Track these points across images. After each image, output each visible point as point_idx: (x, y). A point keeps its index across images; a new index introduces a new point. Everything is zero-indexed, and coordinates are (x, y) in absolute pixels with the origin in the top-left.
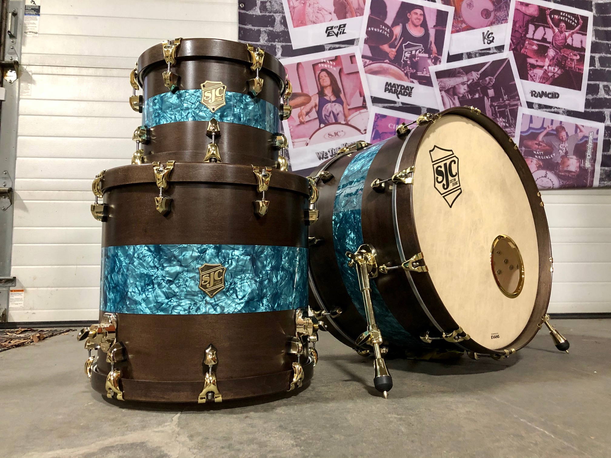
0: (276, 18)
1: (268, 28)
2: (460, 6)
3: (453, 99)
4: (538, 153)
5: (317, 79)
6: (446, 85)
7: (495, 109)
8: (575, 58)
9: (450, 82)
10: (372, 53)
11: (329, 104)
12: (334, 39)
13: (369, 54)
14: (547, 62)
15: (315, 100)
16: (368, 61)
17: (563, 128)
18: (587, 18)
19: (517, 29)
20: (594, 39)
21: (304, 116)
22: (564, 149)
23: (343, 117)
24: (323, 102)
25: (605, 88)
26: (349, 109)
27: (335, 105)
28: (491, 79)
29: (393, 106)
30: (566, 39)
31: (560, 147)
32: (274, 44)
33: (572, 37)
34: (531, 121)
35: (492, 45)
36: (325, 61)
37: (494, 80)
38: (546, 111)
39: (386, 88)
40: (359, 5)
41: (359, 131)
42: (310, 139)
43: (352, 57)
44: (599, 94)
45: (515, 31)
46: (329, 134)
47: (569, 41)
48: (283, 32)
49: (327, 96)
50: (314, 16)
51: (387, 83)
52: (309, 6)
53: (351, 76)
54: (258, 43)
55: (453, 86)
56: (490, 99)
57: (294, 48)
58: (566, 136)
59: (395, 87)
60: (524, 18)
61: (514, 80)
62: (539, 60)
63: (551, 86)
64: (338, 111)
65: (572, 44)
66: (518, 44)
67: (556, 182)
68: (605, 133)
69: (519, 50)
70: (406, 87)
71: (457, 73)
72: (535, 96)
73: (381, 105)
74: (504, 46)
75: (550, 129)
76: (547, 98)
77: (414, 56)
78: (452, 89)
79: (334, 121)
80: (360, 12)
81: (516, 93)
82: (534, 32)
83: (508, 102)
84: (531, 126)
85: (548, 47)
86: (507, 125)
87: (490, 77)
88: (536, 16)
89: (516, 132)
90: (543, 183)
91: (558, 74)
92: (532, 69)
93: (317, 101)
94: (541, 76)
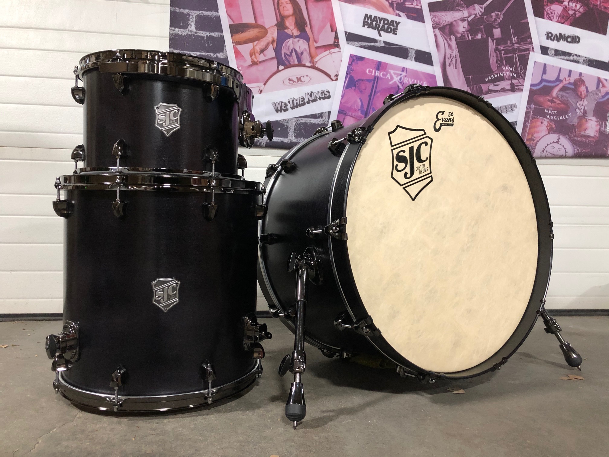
3: (448, 40)
4: (550, 112)
6: (441, 21)
7: (500, 54)
9: (447, 17)
11: (291, 41)
15: (273, 34)
17: (583, 82)
21: (257, 55)
22: (583, 107)
23: (309, 58)
24: (282, 37)
26: (317, 48)
27: (298, 41)
28: (498, 14)
29: (373, 46)
31: (578, 104)
34: (544, 72)
37: (502, 17)
38: (563, 59)
39: (364, 22)
41: (329, 76)
42: (265, 84)
49: (289, 28)
51: (366, 15)
53: (320, 4)
55: (450, 23)
56: (495, 41)
58: (585, 92)
59: (377, 21)
61: (527, 18)
64: (302, 48)
67: (570, 149)
70: (390, 21)
71: (455, 4)
72: (551, 39)
73: (356, 43)
75: (567, 82)
76: (565, 42)
78: (448, 27)
79: (296, 62)
81: (528, 34)
83: (518, 45)
84: (545, 77)
86: (515, 75)
87: (497, 12)
89: (525, 85)
90: (554, 150)
91: (580, 13)
92: (549, 4)
93: (275, 35)
94: (559, 14)
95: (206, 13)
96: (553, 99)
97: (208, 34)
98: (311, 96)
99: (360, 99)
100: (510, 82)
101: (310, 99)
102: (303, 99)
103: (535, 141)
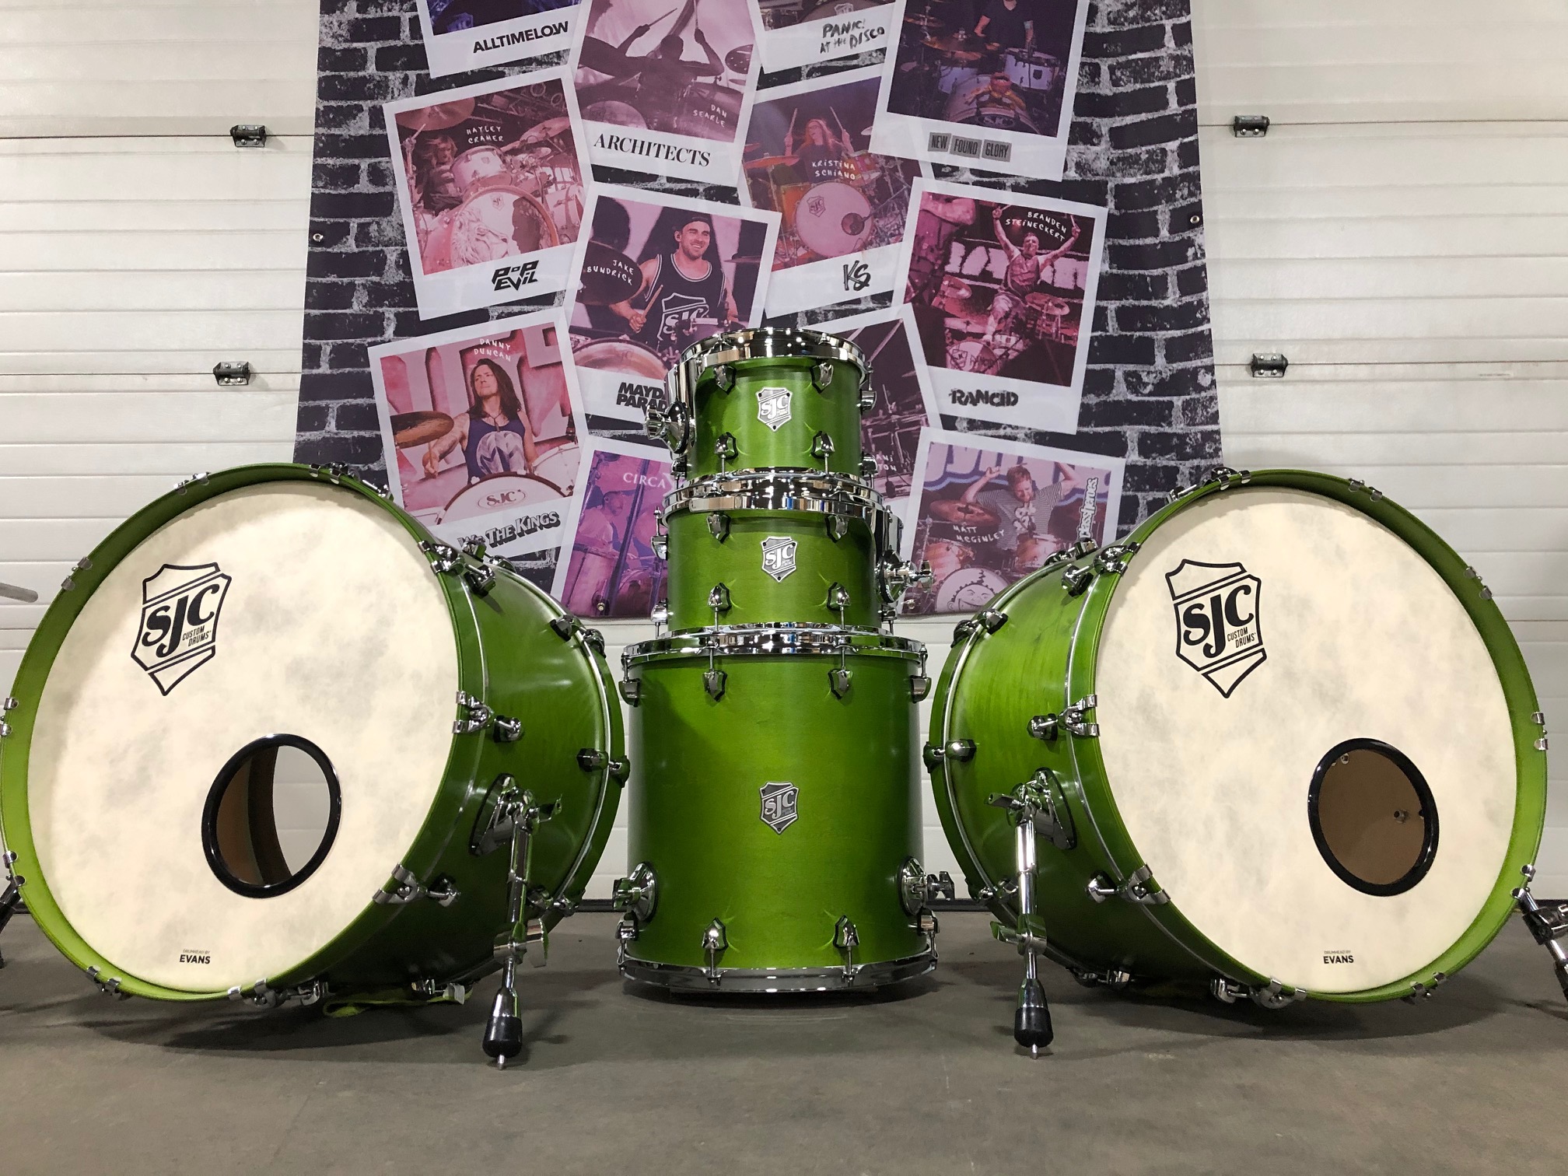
0: (388, 256)
1: (369, 278)
2: (795, 209)
5: (469, 380)
7: (866, 433)
8: (1058, 312)
10: (592, 322)
11: (492, 436)
12: (509, 295)
13: (586, 323)
14: (992, 325)
15: (463, 426)
16: (582, 339)
17: (1025, 473)
18: (1093, 219)
19: (924, 255)
20: (1106, 268)
21: (435, 462)
22: (1027, 518)
23: (523, 462)
24: (478, 430)
25: (1130, 379)
26: (536, 444)
27: (505, 435)
29: (631, 435)
30: (1038, 270)
31: (1017, 513)
32: (380, 310)
33: (1052, 266)
34: (950, 459)
35: (865, 292)
36: (488, 342)
38: (985, 435)
39: (620, 396)
40: (568, 218)
41: (557, 489)
42: (446, 509)
43: (548, 332)
44: (1114, 391)
45: (919, 257)
46: (489, 499)
47: (1046, 275)
48: (400, 284)
49: (490, 416)
50: (470, 249)
51: (623, 385)
52: (460, 227)
53: (544, 372)
54: (347, 311)
57: (424, 316)
58: (1030, 491)
59: (641, 393)
60: (940, 230)
61: (913, 368)
62: (973, 322)
63: (998, 377)
64: (511, 448)
65: (1053, 282)
66: (925, 287)
68: (1125, 480)
69: (927, 300)
72: (961, 402)
73: (606, 433)
74: (892, 292)
75: (994, 475)
76: (989, 405)
77: (686, 324)
79: (501, 470)
80: (570, 233)
81: (916, 396)
82: (964, 258)
83: (898, 417)
84: (950, 468)
85: (996, 291)
86: (894, 468)
88: (970, 223)
89: (912, 484)
90: (974, 597)
91: (1017, 351)
92: (955, 341)
93: (466, 430)
94: (976, 356)
95: (353, 402)
96: (967, 507)
97: (356, 434)
98: (525, 523)
99: (612, 524)
100: (885, 481)
101: (525, 529)
102: (512, 529)
103: (936, 583)
